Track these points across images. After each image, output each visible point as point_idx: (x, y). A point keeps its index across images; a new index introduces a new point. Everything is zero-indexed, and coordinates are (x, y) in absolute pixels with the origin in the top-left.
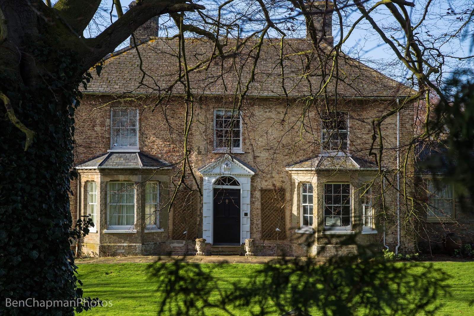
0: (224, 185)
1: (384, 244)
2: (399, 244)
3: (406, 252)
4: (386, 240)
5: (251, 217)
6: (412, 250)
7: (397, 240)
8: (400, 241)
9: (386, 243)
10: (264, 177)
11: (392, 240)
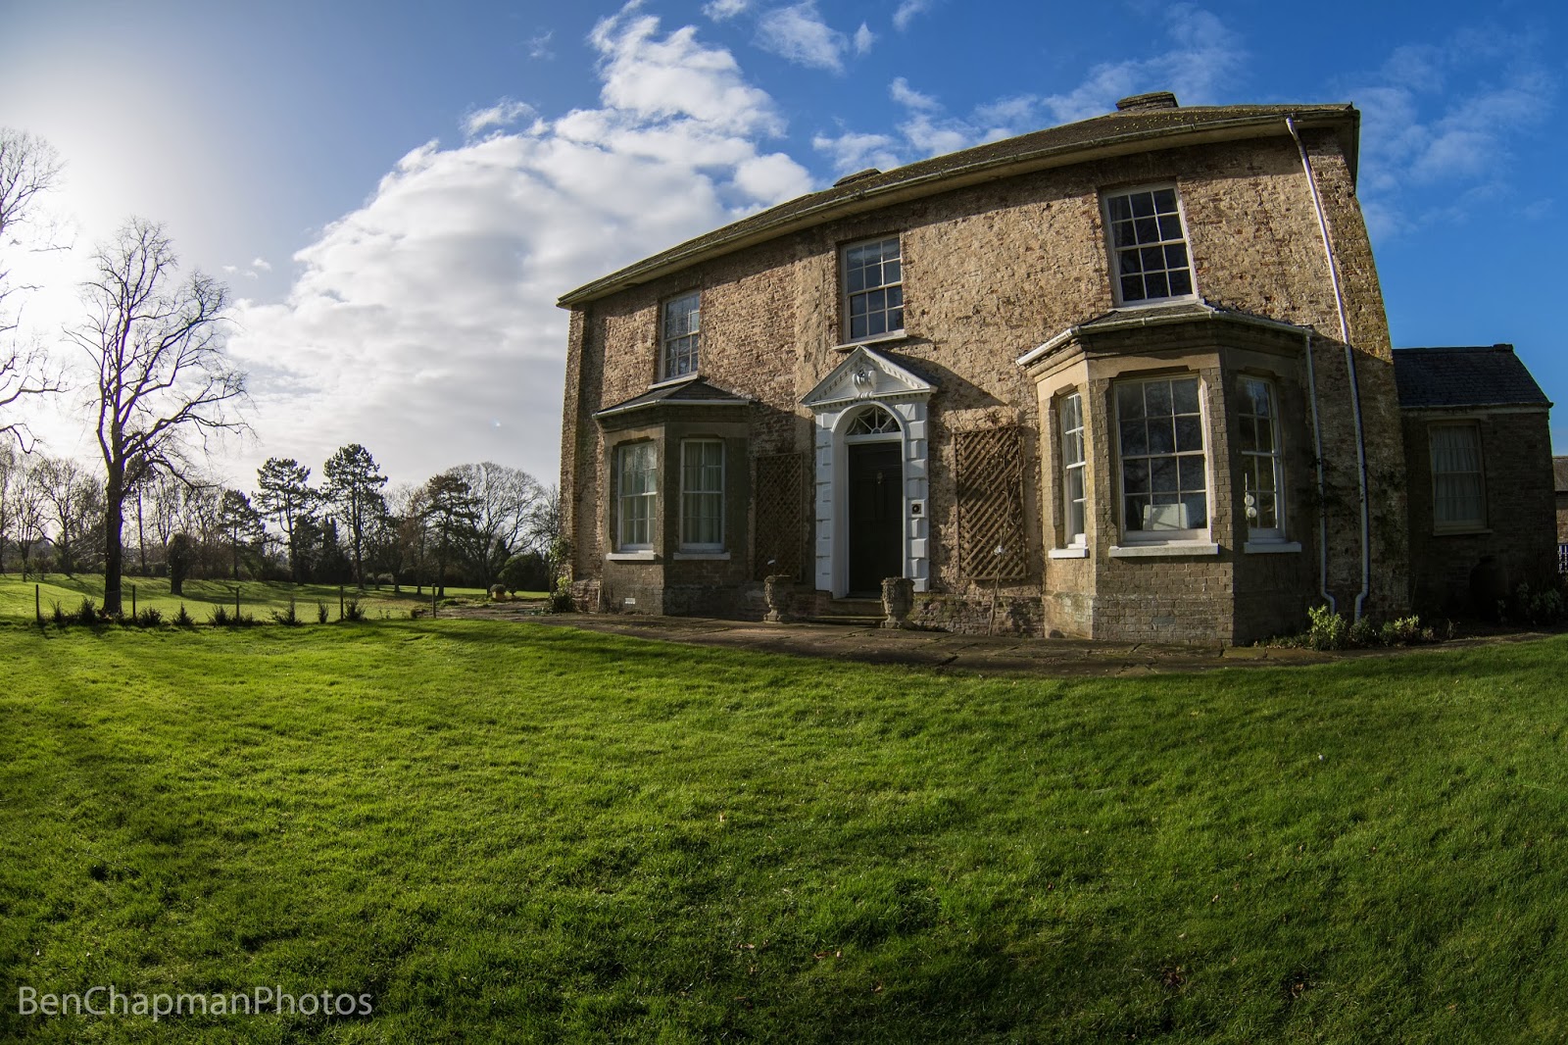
0: (869, 432)
1: (1323, 589)
2: (1365, 588)
3: (1384, 613)
4: (1327, 575)
5: (930, 516)
6: (1401, 606)
7: (1360, 574)
8: (1369, 576)
9: (1327, 586)
10: (961, 396)
11: (1345, 575)
